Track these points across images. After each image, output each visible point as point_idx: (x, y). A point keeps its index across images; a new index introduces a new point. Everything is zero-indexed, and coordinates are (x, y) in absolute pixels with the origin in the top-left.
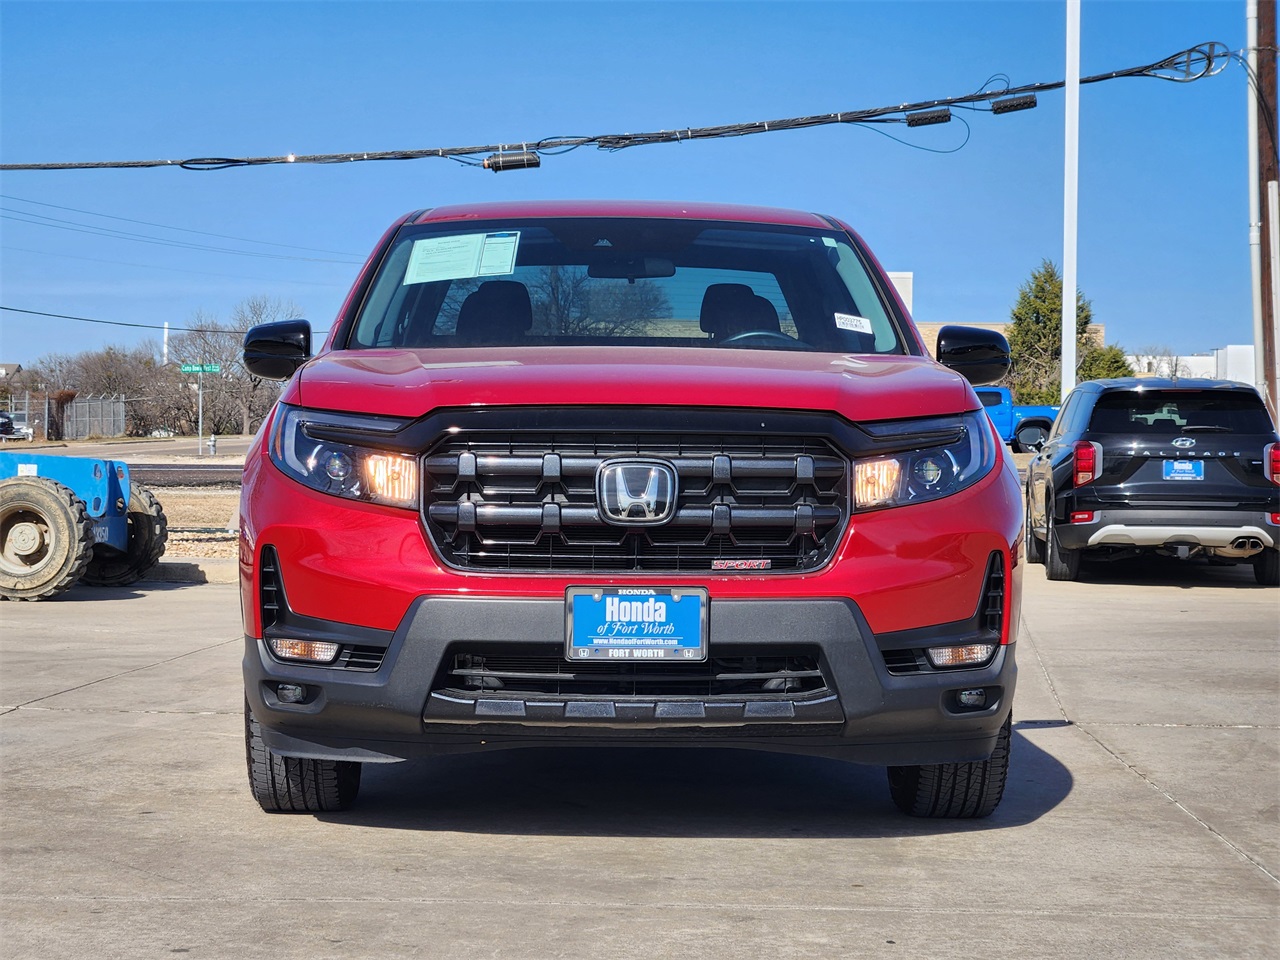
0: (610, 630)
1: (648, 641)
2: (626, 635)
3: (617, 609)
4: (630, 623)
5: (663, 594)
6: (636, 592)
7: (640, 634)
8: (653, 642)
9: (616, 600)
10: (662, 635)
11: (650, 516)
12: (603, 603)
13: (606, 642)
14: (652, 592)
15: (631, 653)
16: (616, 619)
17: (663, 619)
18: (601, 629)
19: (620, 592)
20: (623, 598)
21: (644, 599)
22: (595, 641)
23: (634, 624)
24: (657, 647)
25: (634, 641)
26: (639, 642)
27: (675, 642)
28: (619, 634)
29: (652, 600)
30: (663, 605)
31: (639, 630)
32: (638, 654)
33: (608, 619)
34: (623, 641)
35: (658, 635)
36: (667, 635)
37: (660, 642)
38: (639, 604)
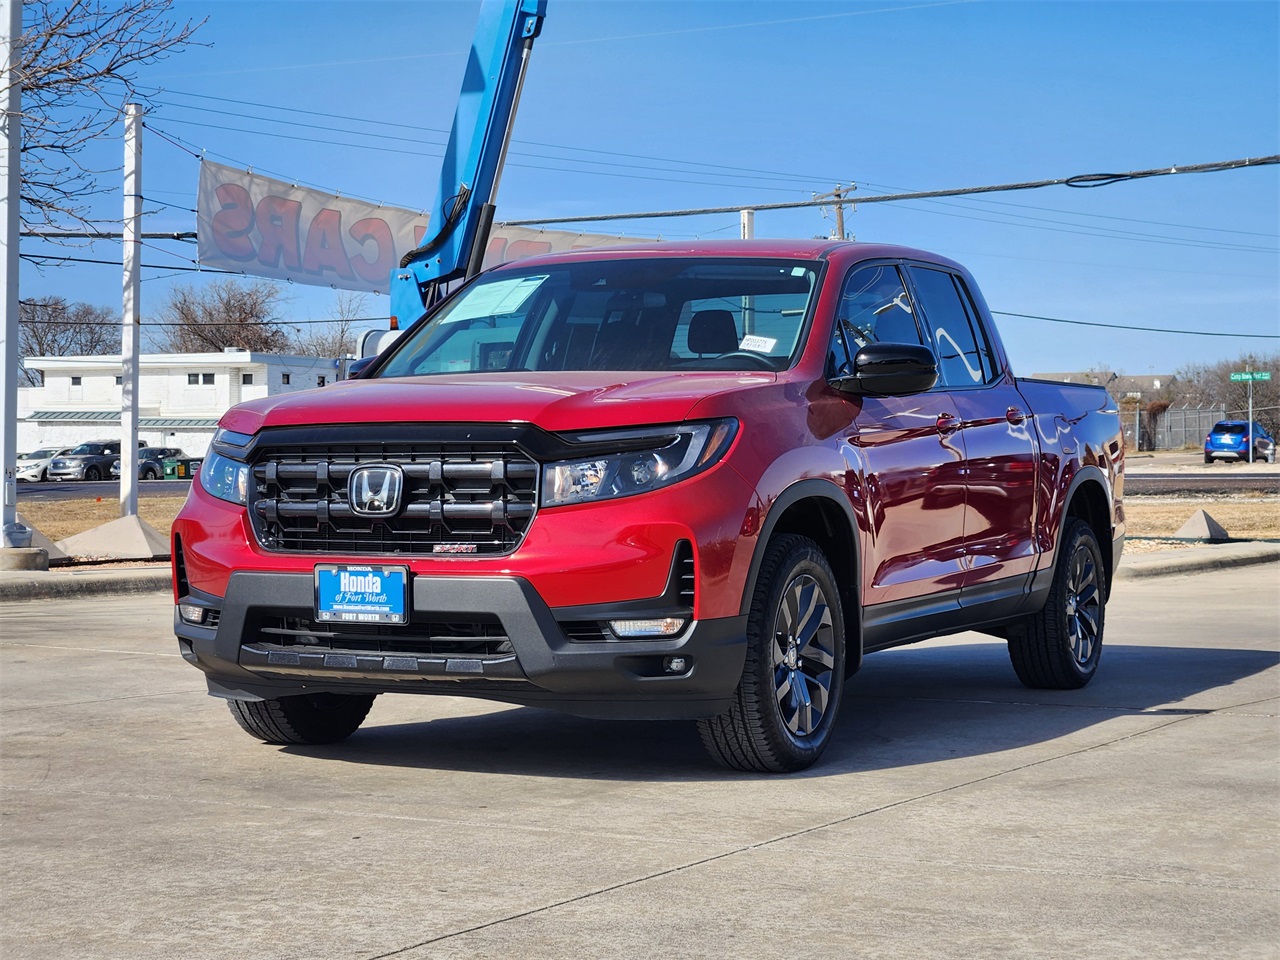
0: (344, 598)
1: (369, 608)
2: (354, 602)
3: (349, 582)
4: (356, 593)
5: (377, 571)
6: (359, 569)
7: (363, 602)
8: (373, 608)
9: (347, 574)
10: (378, 603)
11: (385, 510)
12: (338, 576)
13: (341, 607)
14: (369, 569)
15: (357, 617)
16: (347, 590)
17: (379, 591)
18: (338, 597)
19: (349, 568)
20: (352, 573)
21: (365, 574)
22: (335, 607)
23: (361, 593)
24: (375, 613)
25: (359, 608)
26: (363, 608)
27: (387, 609)
28: (350, 601)
29: (371, 575)
30: (378, 579)
31: (362, 598)
32: (362, 618)
33: (342, 589)
34: (352, 608)
35: (375, 603)
36: (382, 603)
37: (377, 608)
38: (362, 578)
